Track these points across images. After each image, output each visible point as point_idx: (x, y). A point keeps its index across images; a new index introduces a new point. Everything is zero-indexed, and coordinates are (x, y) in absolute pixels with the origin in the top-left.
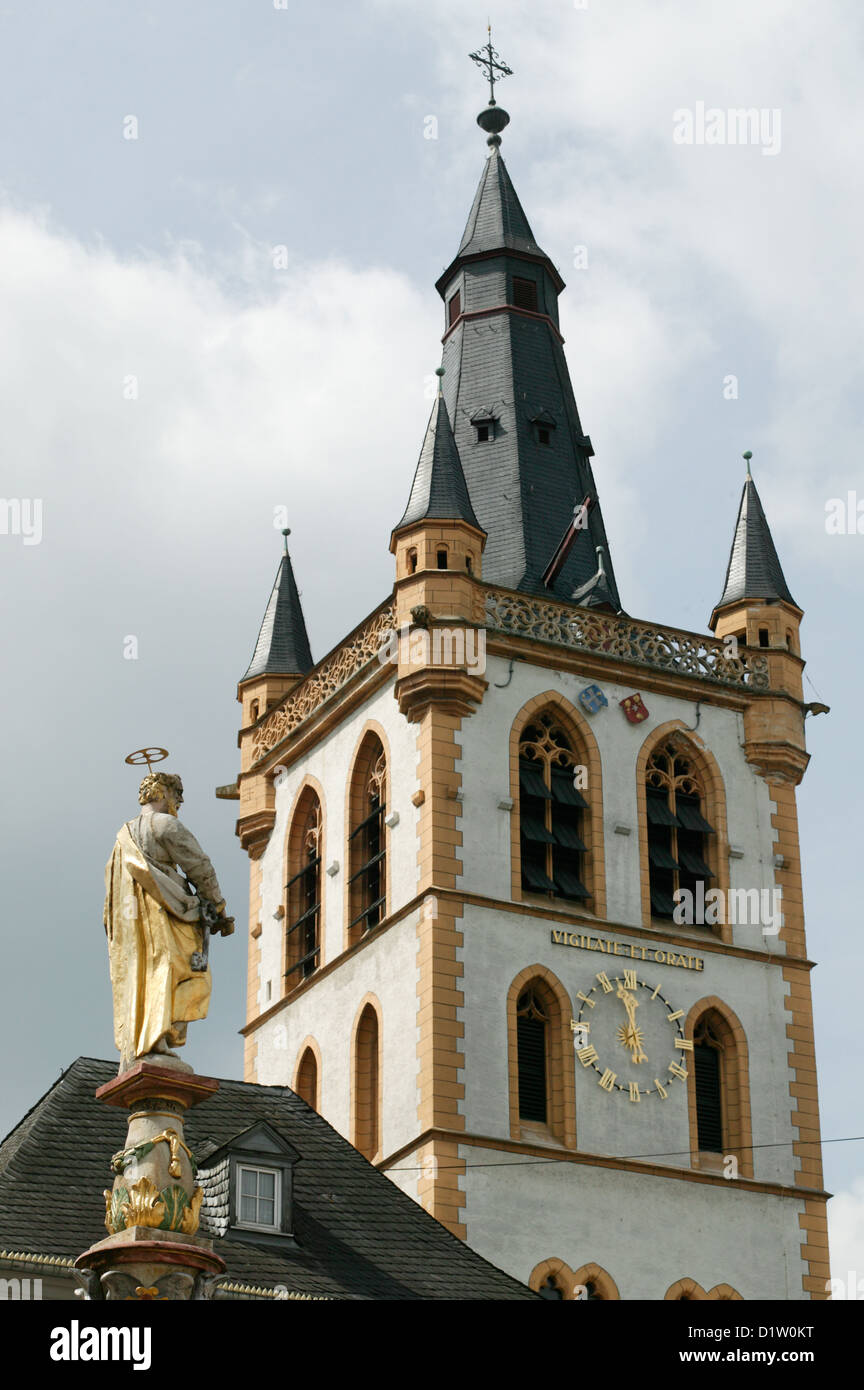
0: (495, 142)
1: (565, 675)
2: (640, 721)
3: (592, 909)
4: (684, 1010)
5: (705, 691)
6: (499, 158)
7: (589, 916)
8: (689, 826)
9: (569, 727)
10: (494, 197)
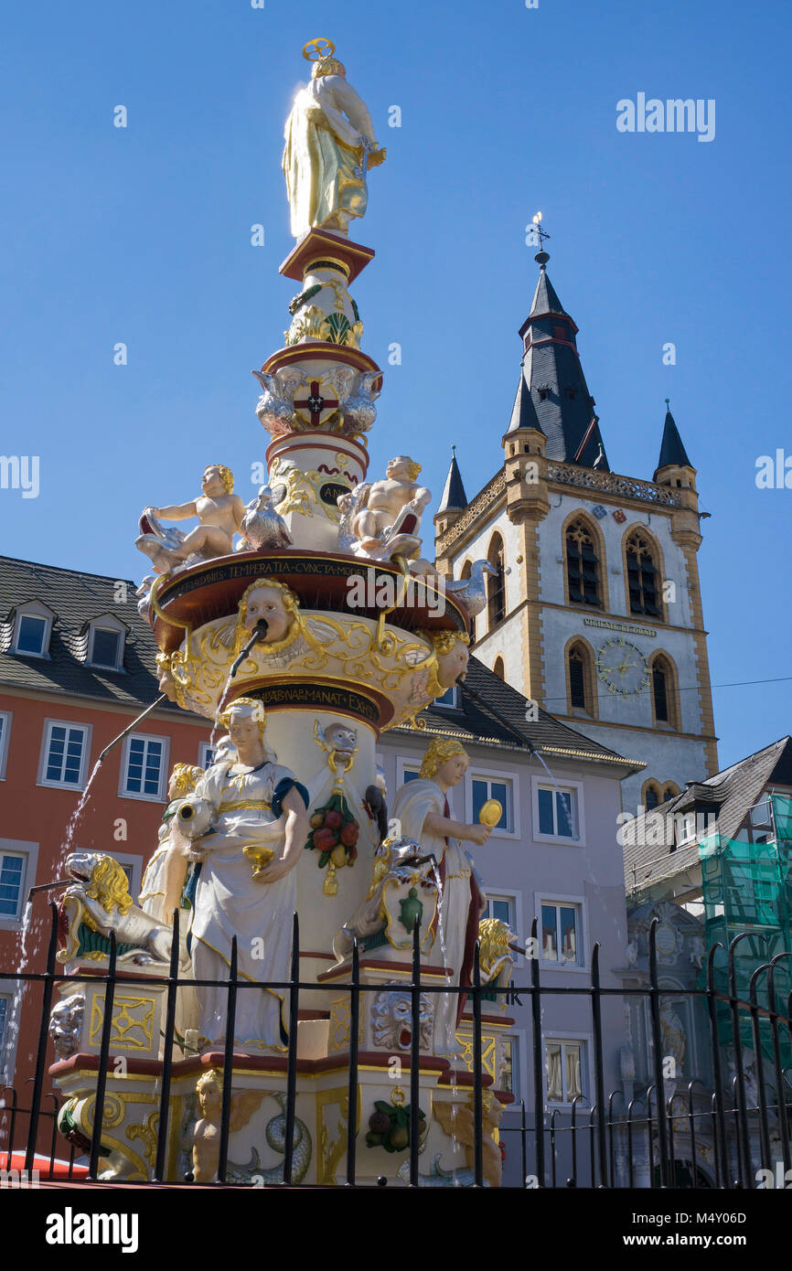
0: (543, 267)
1: (586, 501)
2: (622, 522)
3: (603, 609)
4: (648, 653)
5: (653, 506)
6: (546, 275)
7: (602, 612)
8: (647, 570)
9: (589, 525)
10: (545, 291)
